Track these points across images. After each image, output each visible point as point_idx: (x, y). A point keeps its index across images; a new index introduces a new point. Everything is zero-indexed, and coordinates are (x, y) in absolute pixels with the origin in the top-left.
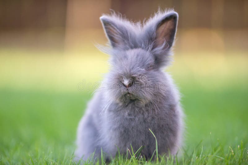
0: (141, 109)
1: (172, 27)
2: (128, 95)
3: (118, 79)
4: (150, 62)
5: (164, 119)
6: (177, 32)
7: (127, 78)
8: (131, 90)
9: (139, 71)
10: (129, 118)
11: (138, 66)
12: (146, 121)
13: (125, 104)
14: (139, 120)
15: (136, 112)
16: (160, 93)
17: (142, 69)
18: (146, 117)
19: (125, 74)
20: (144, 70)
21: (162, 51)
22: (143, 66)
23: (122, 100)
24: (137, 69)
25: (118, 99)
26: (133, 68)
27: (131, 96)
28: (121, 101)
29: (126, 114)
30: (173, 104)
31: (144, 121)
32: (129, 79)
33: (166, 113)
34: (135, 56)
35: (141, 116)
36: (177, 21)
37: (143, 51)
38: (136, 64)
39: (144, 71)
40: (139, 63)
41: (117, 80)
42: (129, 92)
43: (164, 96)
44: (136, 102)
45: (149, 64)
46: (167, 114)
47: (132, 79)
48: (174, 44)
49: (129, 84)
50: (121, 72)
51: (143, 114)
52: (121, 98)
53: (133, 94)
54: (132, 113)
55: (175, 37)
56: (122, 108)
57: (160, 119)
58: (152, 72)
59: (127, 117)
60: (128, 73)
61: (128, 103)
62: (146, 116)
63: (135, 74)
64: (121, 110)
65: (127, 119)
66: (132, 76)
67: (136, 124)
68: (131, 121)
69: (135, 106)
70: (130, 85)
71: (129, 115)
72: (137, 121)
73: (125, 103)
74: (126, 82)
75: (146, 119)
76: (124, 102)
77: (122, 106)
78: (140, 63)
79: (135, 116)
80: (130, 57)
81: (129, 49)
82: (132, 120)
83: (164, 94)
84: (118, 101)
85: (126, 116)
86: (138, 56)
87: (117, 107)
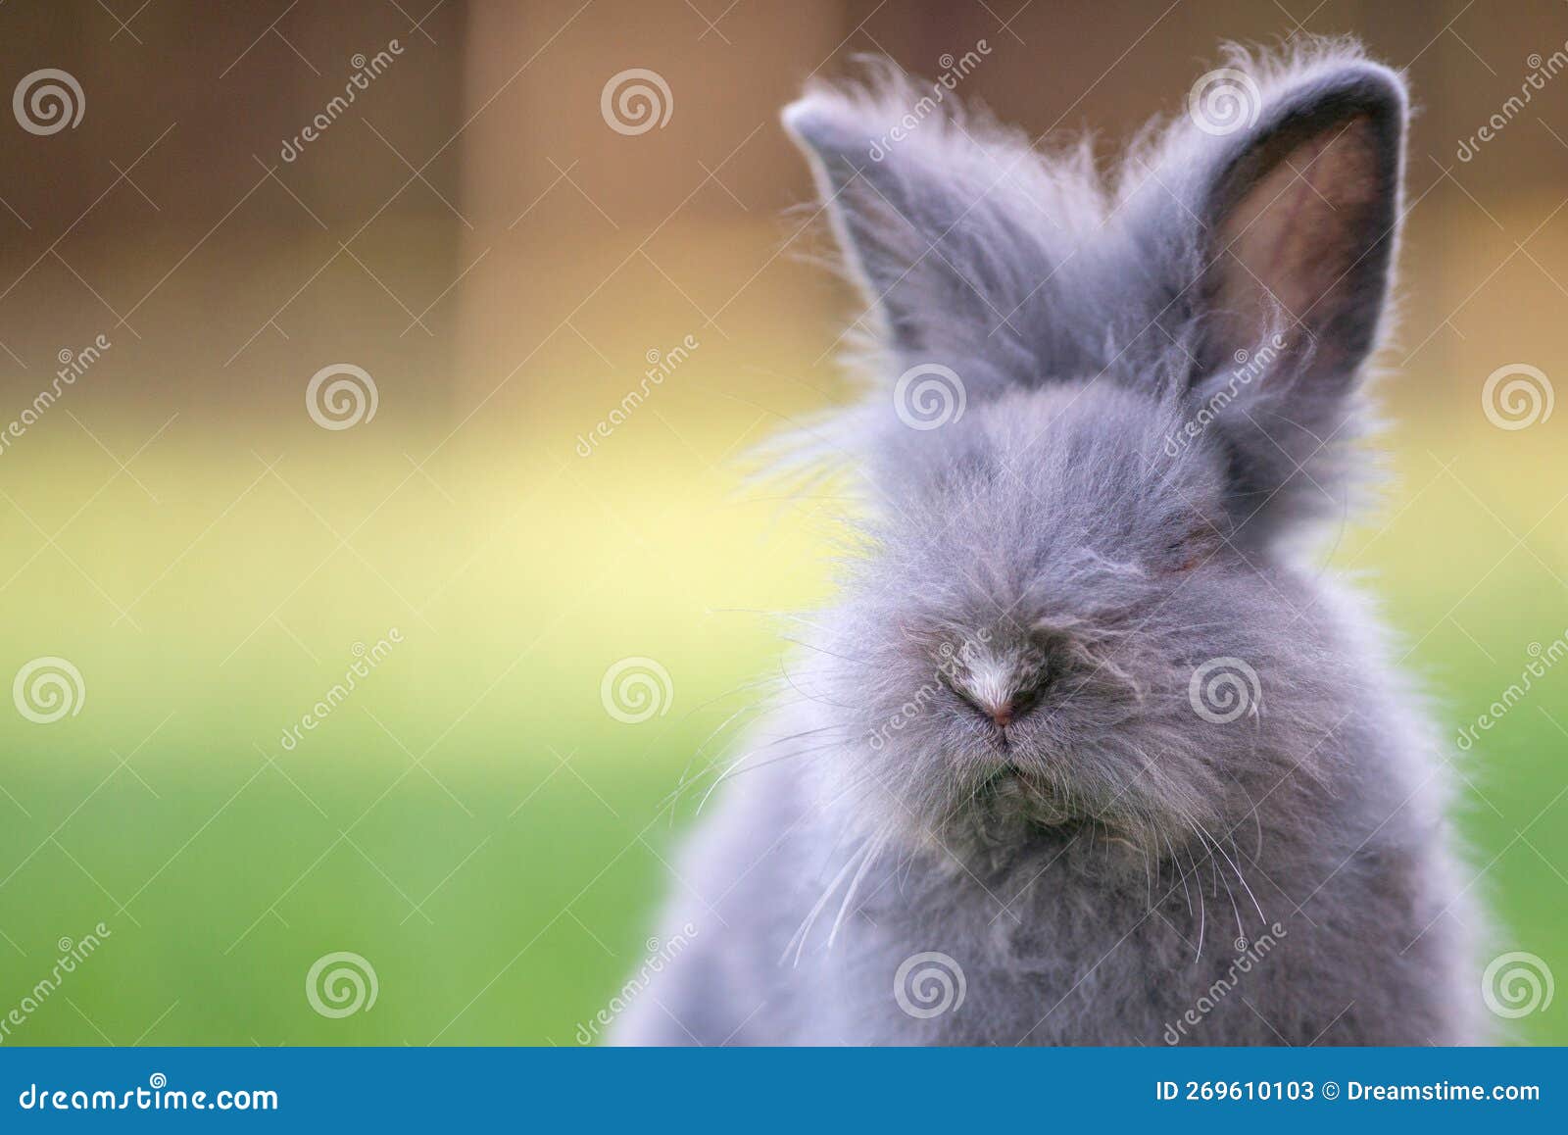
0: (1120, 896)
1: (1358, 191)
2: (1011, 787)
3: (923, 653)
4: (1184, 498)
5: (1325, 976)
6: (1409, 234)
7: (997, 648)
8: (1029, 743)
9: (1092, 582)
10: (1026, 969)
11: (1087, 541)
12: (1167, 996)
13: (989, 866)
14: (1106, 986)
15: (1079, 928)
16: (1279, 763)
17: (1114, 567)
18: (1164, 962)
19: (974, 614)
20: (1132, 568)
21: (1264, 397)
22: (1121, 538)
23: (961, 831)
24: (1081, 565)
25: (930, 821)
26: (1040, 559)
27: (1036, 794)
28: (953, 842)
29: (999, 938)
30: (1394, 844)
31: (1153, 998)
32: (1014, 655)
33: (1332, 924)
34: (1062, 454)
35: (1118, 952)
36: (1404, 140)
37: (1124, 400)
38: (1066, 520)
39: (1134, 579)
40: (1088, 508)
41: (909, 667)
42: (1015, 761)
43: (1311, 783)
44: (1075, 843)
45: (1173, 519)
46: (1346, 934)
47: (1037, 653)
48: (1387, 330)
49: (1017, 696)
50: (938, 595)
51: (1139, 939)
52: (955, 815)
53: (1053, 776)
54: (1049, 928)
55: (1393, 276)
56: (963, 897)
57: (1282, 972)
58: (1207, 583)
59: (1005, 964)
60: (999, 603)
61: (1013, 855)
62: (1163, 956)
63: (1058, 609)
64: (951, 910)
65: (1001, 979)
66: (1035, 627)
67: (1080, 1016)
68: (1036, 993)
69: (1068, 875)
70: (1024, 703)
71: (1023, 945)
72: (1088, 1002)
73: (984, 851)
74: (990, 683)
75: (1163, 978)
76: (979, 841)
77: (958, 878)
78: (1101, 511)
79: (1072, 957)
80: (1009, 466)
81: (1001, 388)
82: (1045, 990)
83: (1313, 769)
84: (927, 839)
85: (999, 957)
86: (1078, 448)
87: (922, 890)
